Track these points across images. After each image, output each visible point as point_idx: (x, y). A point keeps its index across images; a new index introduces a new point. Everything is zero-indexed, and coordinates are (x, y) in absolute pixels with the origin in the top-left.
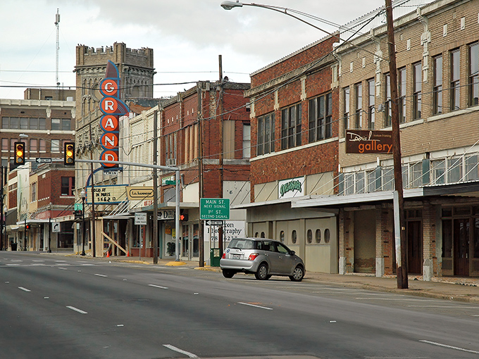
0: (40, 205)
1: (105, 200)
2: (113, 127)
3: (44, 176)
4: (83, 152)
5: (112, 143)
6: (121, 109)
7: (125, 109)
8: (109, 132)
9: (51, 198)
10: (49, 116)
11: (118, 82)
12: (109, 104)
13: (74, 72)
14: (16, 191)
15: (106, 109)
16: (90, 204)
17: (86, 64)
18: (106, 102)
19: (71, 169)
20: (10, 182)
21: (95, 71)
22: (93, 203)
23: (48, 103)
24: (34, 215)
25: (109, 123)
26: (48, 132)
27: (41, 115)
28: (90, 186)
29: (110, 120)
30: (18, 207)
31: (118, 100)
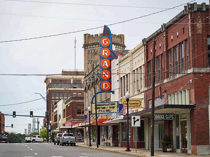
0: (67, 120)
1: (104, 111)
2: (107, 66)
3: (69, 105)
4: (88, 88)
5: (107, 76)
6: (112, 55)
7: (115, 55)
8: (105, 69)
9: (72, 116)
10: (72, 82)
11: (111, 38)
12: (105, 52)
13: (83, 47)
14: (57, 114)
15: (103, 55)
16: (94, 114)
17: (89, 43)
18: (103, 51)
19: (82, 101)
20: (55, 111)
21: (94, 46)
22: (96, 114)
23: (71, 77)
24: (64, 125)
25: (105, 64)
26: (72, 89)
27: (69, 82)
28: (94, 103)
29: (106, 62)
30: (58, 122)
31: (111, 49)
